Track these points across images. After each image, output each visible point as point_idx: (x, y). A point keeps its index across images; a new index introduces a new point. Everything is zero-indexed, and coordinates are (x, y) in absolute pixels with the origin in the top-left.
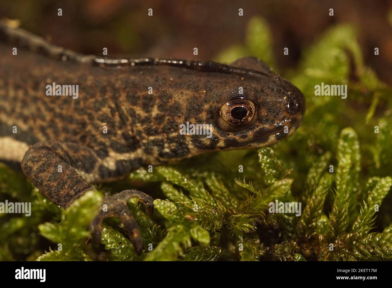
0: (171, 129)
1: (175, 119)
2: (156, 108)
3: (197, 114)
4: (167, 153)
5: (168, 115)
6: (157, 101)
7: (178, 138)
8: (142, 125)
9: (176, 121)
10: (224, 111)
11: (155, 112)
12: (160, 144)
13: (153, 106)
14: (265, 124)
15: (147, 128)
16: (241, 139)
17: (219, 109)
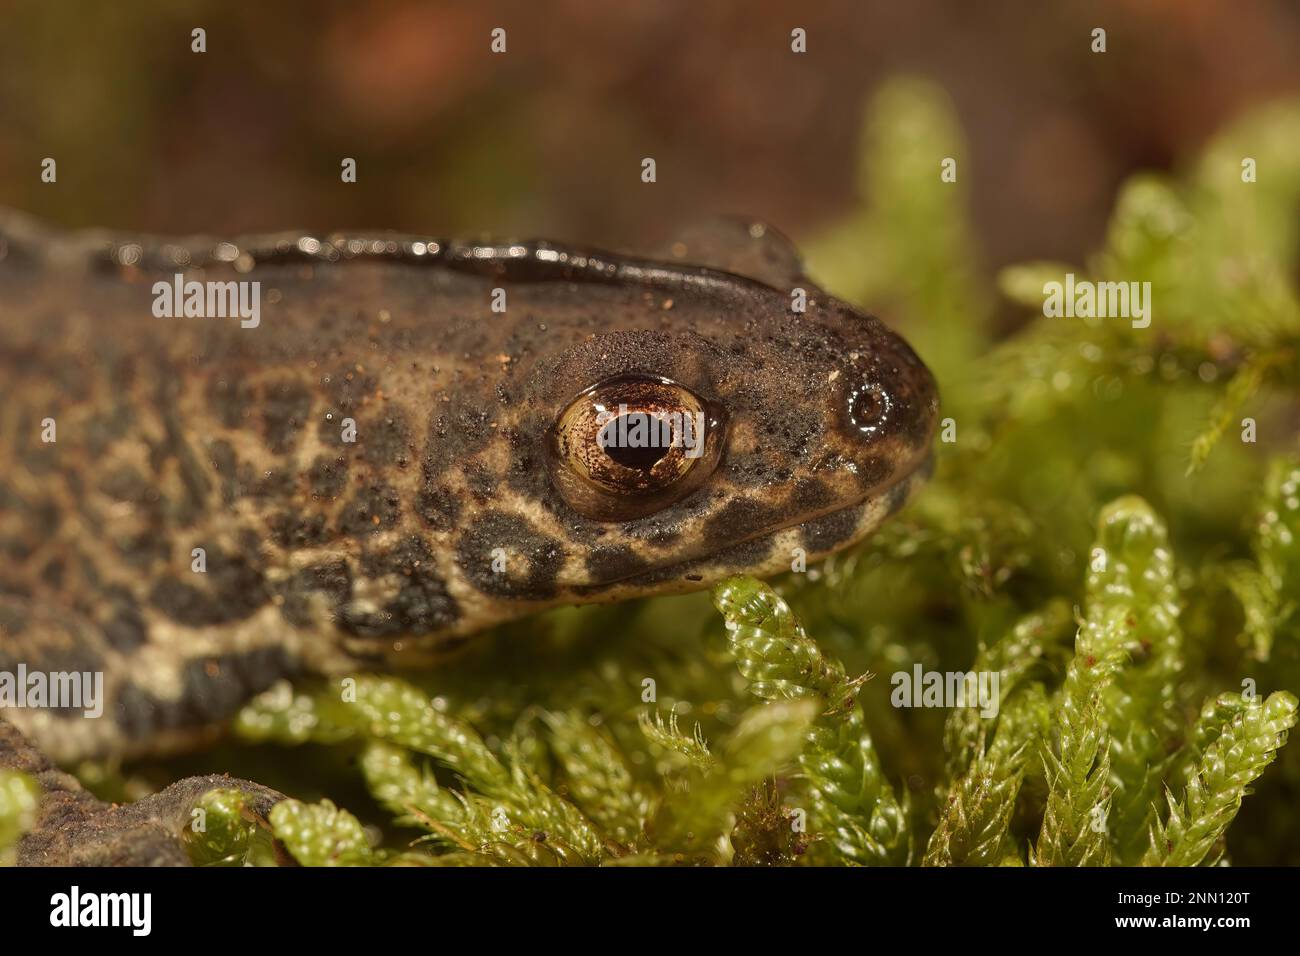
0: (371, 519)
1: (387, 475)
2: (312, 429)
3: (473, 451)
4: (367, 616)
5: (359, 458)
6: (320, 405)
7: (402, 556)
8: (259, 506)
9: (391, 482)
10: (575, 434)
11: (309, 449)
12: (335, 580)
13: (299, 426)
14: (748, 483)
15: (279, 516)
16: (654, 550)
17: (554, 429)
